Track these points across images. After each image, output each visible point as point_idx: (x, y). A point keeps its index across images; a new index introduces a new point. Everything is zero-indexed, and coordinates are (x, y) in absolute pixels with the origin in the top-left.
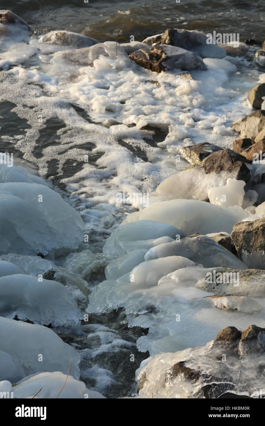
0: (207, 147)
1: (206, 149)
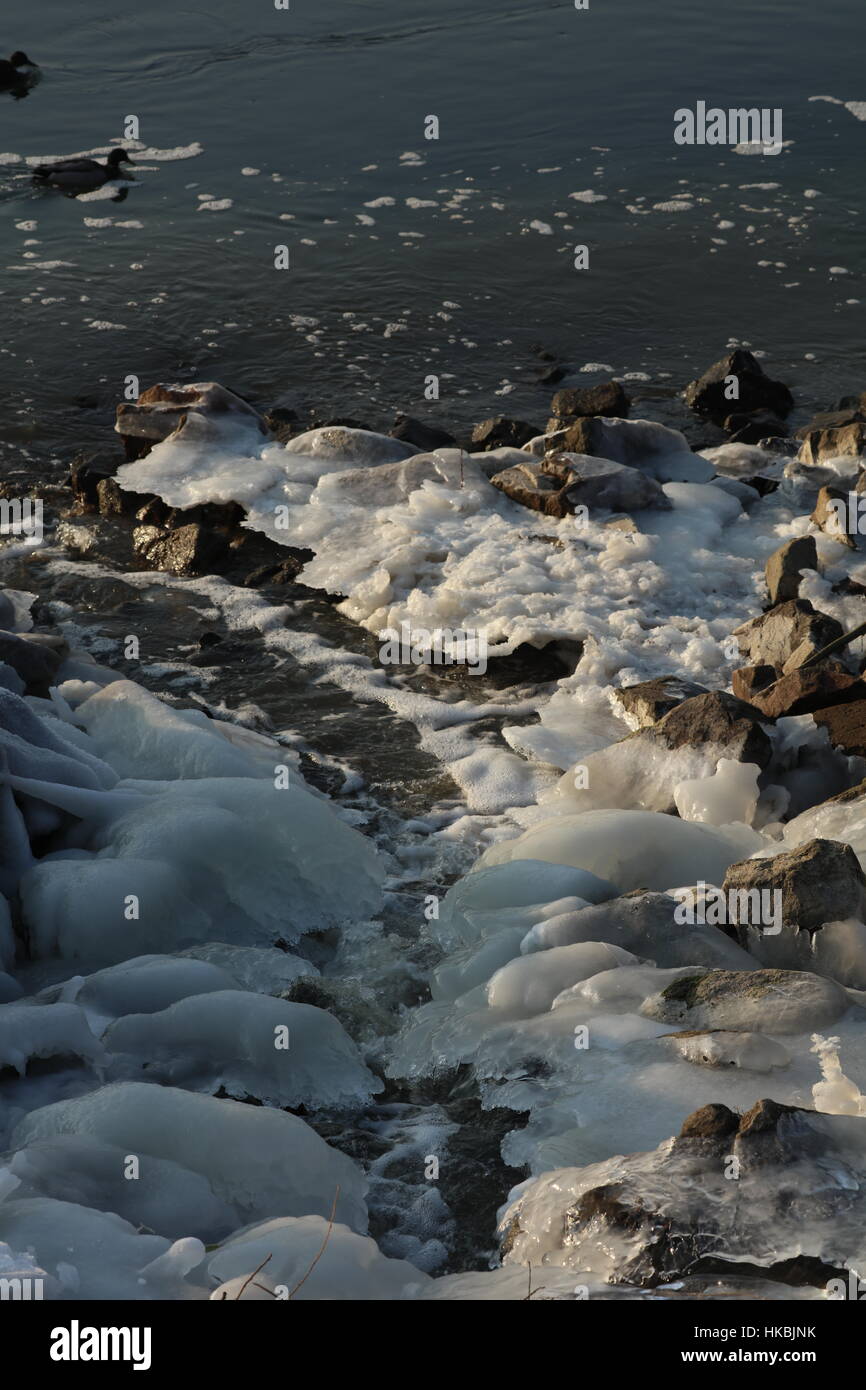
0: (671, 686)
1: (671, 692)
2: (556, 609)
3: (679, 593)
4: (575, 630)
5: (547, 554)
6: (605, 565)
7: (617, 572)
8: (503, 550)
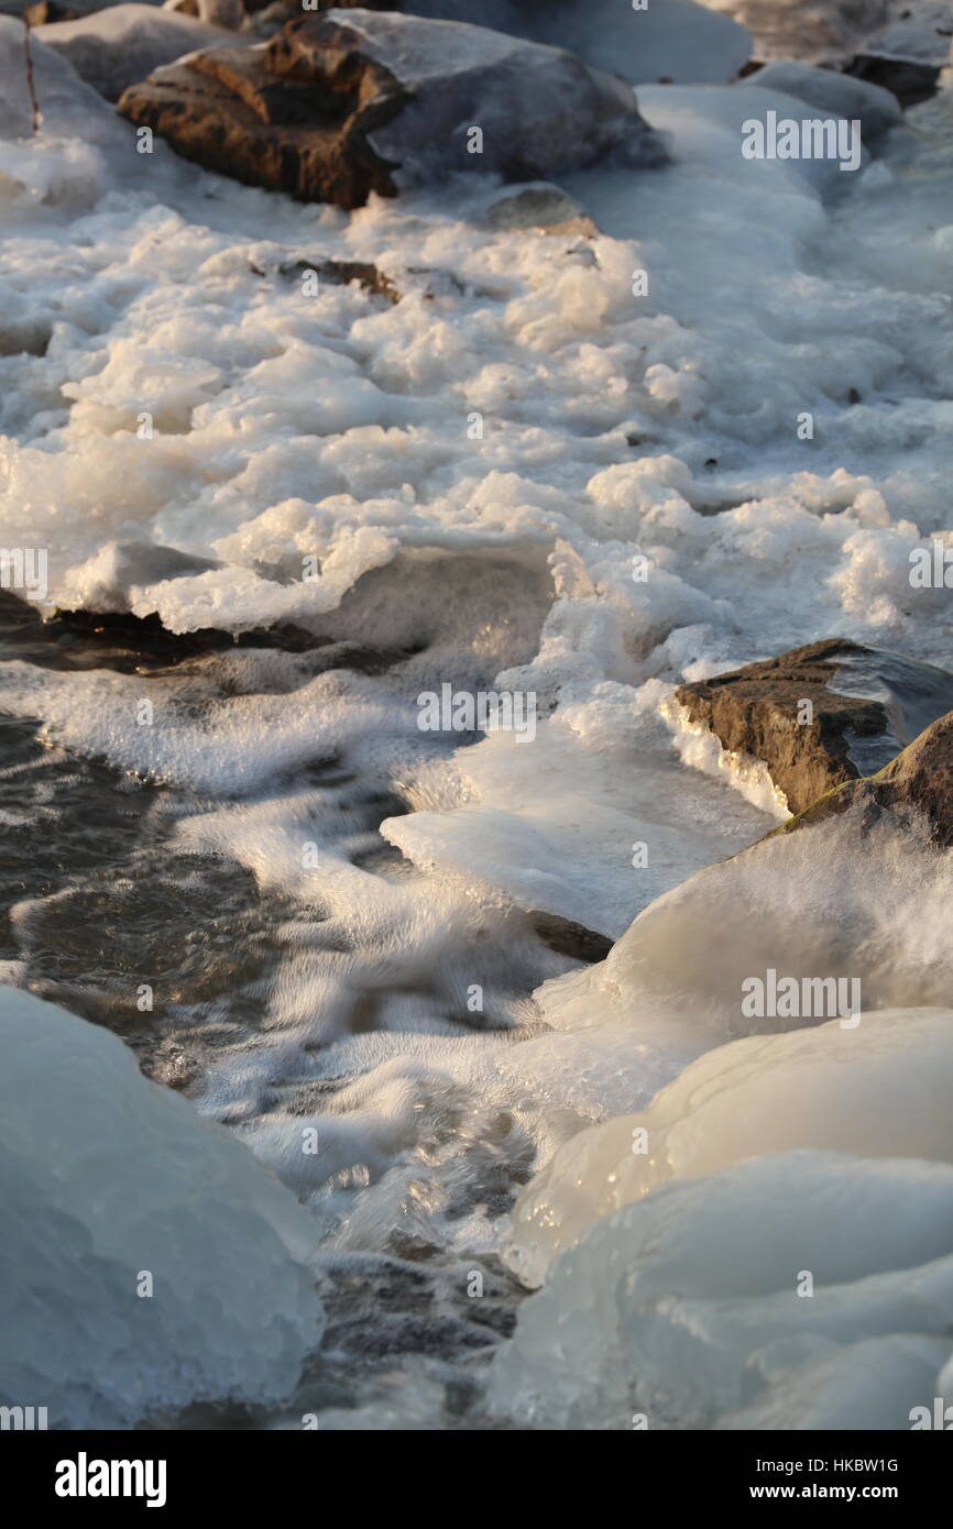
0: (847, 668)
1: (851, 685)
2: (429, 473)
3: (767, 406)
4: (511, 527)
5: (347, 316)
6: (533, 338)
7: (576, 354)
8: (215, 309)
